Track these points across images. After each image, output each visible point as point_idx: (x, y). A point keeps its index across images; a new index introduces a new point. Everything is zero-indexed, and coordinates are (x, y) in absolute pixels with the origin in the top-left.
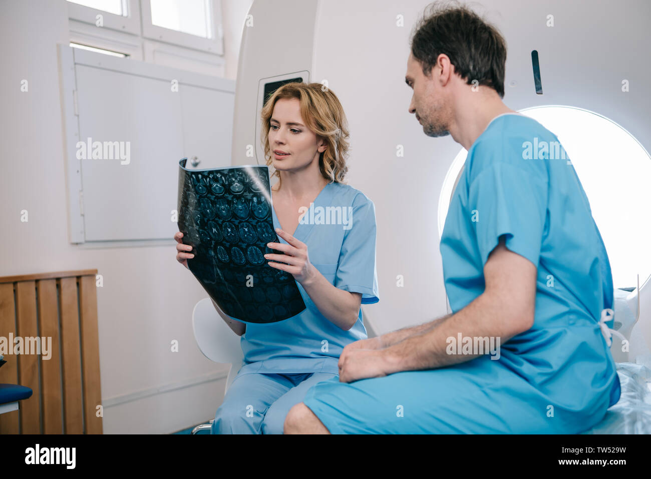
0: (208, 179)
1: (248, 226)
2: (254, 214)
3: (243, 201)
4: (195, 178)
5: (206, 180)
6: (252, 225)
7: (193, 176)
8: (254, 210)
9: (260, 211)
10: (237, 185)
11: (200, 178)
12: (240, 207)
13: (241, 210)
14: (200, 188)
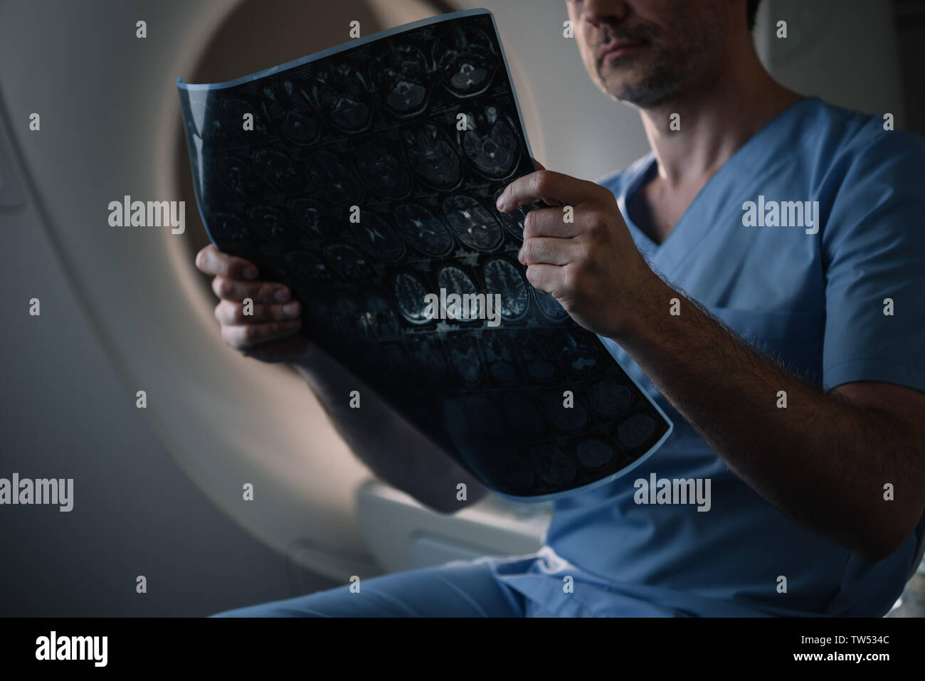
0: (315, 90)
1: (468, 207)
2: (474, 165)
3: (435, 134)
4: (272, 97)
5: (310, 94)
6: (479, 198)
7: (267, 91)
8: (474, 155)
9: (492, 155)
10: (404, 88)
11: (290, 92)
12: (429, 153)
13: (434, 162)
14: (297, 124)
